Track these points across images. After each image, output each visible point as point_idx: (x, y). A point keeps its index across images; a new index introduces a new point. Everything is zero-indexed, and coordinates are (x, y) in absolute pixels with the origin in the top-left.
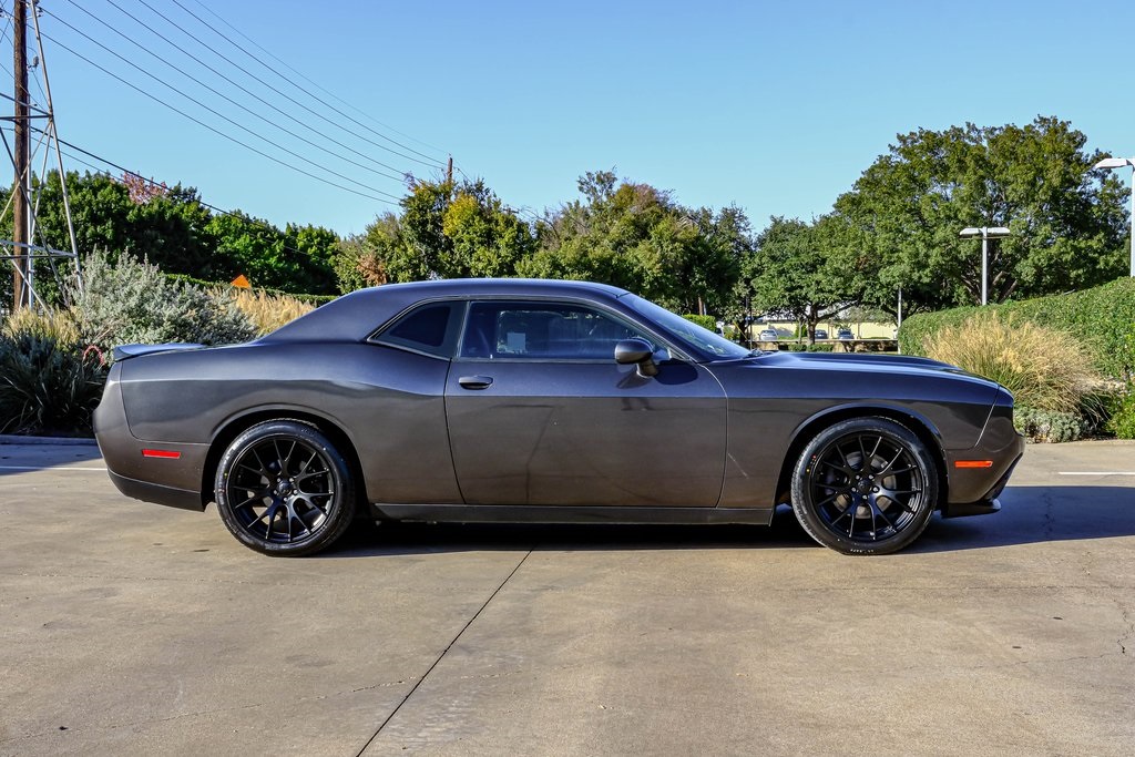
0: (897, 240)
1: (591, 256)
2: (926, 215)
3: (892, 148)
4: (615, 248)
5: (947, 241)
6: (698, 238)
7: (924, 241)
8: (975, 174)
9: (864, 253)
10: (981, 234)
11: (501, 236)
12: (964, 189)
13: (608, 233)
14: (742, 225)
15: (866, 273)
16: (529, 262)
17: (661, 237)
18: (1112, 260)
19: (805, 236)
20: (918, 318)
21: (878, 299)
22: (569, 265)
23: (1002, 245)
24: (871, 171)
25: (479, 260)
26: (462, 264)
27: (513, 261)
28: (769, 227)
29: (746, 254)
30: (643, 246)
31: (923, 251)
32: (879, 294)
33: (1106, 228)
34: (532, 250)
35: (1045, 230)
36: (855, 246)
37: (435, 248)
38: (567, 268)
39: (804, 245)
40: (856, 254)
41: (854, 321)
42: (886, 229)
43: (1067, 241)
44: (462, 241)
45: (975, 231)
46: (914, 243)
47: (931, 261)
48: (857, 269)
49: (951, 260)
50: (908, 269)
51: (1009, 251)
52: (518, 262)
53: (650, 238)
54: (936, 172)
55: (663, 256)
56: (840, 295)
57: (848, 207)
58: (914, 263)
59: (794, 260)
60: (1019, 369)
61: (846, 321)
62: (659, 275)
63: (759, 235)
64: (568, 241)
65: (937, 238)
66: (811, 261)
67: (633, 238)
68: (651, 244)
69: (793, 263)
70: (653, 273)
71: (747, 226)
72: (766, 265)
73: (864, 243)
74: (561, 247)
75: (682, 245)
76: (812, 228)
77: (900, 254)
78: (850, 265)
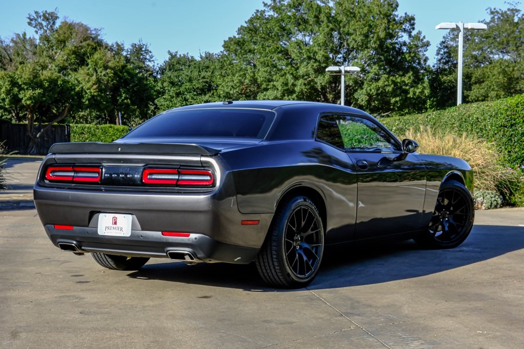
0: (273, 73)
1: (42, 78)
2: (293, 56)
3: (265, 5)
4: (59, 72)
5: (308, 75)
6: (124, 67)
7: (292, 74)
8: (328, 27)
9: (247, 81)
10: (340, 71)
12: (321, 38)
13: (54, 60)
14: (148, 57)
17: (96, 65)
18: (418, 91)
19: (195, 67)
22: (24, 84)
24: (251, 21)
28: (167, 60)
30: (82, 71)
31: (291, 81)
33: (413, 68)
35: (374, 69)
36: (240, 76)
38: (23, 86)
39: (195, 74)
42: (265, 64)
43: (389, 77)
45: (336, 68)
46: (285, 75)
49: (310, 89)
53: (87, 65)
54: (299, 24)
55: (99, 81)
57: (233, 47)
58: (285, 90)
59: (188, 85)
62: (95, 94)
63: (161, 65)
64: (22, 65)
65: (301, 72)
66: (200, 86)
67: (74, 64)
68: (89, 69)
69: (187, 87)
70: (91, 92)
71: (151, 58)
72: (166, 88)
73: (247, 75)
74: (17, 69)
75: (112, 71)
76: (200, 61)
77: (275, 83)
78: (237, 90)
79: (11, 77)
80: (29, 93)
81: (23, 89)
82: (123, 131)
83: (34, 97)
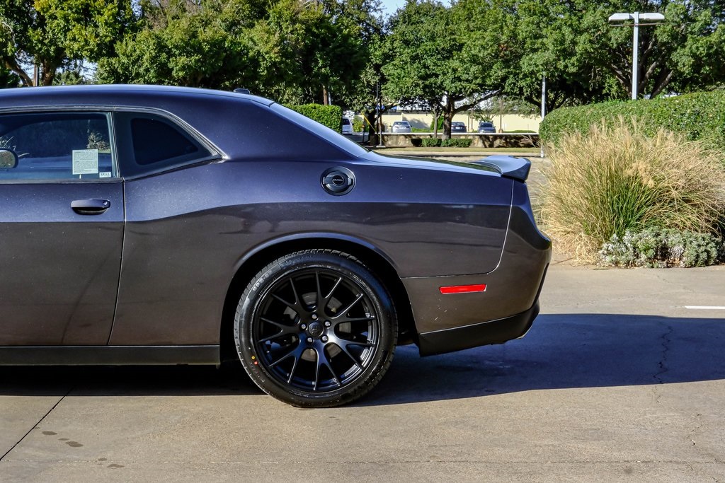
0: (542, 25)
1: (201, 37)
4: (229, 29)
5: (596, 27)
6: (323, 19)
7: (571, 25)
9: (504, 38)
10: (631, 20)
11: (99, 13)
13: (221, 12)
14: (373, 4)
15: (506, 63)
16: (131, 43)
17: (280, 17)
19: (441, 18)
20: (562, 112)
21: (521, 89)
23: (658, 32)
25: (74, 39)
26: (56, 45)
27: (113, 42)
28: (402, 8)
29: (376, 37)
30: (260, 26)
31: (569, 37)
32: (522, 83)
34: (135, 29)
35: (705, 15)
36: (495, 30)
37: (25, 25)
38: (174, 50)
39: (440, 28)
40: (496, 40)
41: (497, 112)
42: (531, 12)
44: (56, 18)
45: (627, 16)
46: (559, 28)
47: (579, 49)
48: (497, 56)
49: (600, 48)
50: (553, 57)
51: (664, 38)
52: (118, 42)
53: (267, 18)
55: (282, 39)
56: (479, 85)
58: (560, 51)
59: (429, 45)
60: (651, 183)
61: (488, 112)
62: (277, 60)
63: (391, 16)
64: (175, 20)
65: (585, 23)
66: (447, 46)
67: (249, 18)
68: (269, 24)
69: (427, 48)
70: (271, 58)
71: (377, 6)
72: (398, 50)
73: (505, 28)
74: (167, 26)
75: (304, 27)
76: (449, 9)
77: (545, 40)
78: (489, 52)
79: (157, 37)
80: (183, 60)
81: (174, 55)
82: (332, 113)
83: (189, 67)
